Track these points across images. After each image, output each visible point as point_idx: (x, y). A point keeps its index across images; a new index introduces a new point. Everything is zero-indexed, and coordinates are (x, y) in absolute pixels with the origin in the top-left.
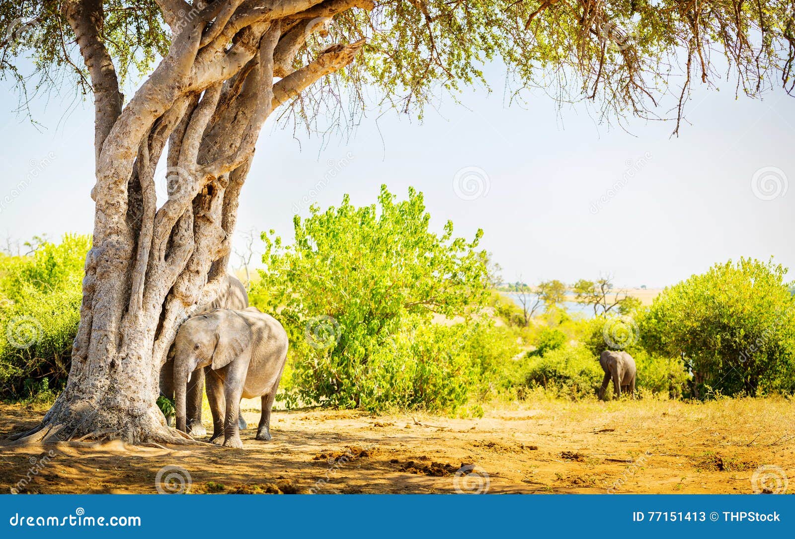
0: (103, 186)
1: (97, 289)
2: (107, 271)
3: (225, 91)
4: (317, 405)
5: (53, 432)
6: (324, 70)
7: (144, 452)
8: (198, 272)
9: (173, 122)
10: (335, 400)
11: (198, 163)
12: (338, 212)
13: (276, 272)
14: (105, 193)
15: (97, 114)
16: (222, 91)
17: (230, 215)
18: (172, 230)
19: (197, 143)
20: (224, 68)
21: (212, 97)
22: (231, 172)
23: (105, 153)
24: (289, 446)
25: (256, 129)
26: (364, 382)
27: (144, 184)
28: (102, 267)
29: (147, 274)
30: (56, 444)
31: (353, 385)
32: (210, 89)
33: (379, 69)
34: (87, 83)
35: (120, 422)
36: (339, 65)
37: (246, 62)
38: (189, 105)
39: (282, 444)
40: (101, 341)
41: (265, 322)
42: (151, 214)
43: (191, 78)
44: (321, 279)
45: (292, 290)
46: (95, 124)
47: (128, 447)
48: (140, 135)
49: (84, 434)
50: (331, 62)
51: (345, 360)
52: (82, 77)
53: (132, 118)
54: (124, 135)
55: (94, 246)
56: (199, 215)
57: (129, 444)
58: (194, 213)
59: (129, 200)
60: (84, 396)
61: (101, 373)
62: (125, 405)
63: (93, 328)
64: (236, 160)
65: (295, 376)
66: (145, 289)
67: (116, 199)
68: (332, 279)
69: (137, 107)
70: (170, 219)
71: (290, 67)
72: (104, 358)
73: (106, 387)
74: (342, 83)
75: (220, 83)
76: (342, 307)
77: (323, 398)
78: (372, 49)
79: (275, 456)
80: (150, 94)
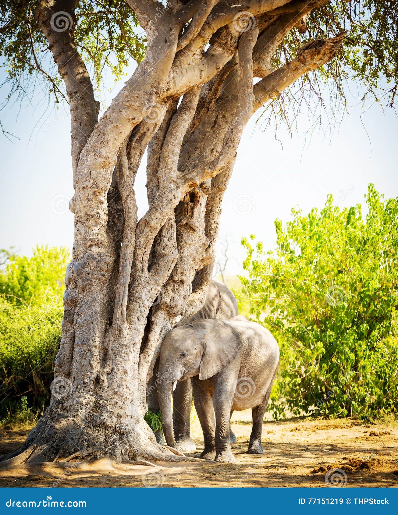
0: (82, 197)
1: (79, 303)
2: (89, 284)
3: (203, 94)
4: (305, 414)
5: (38, 452)
6: (305, 68)
7: (133, 470)
8: (182, 282)
9: (151, 130)
10: (325, 409)
11: (179, 170)
12: (322, 214)
13: (258, 278)
14: (84, 204)
15: (72, 124)
16: (200, 95)
17: (213, 222)
18: (155, 240)
19: (177, 150)
20: (202, 71)
21: (191, 101)
22: (213, 178)
23: (83, 163)
24: (283, 460)
25: (237, 132)
26: (356, 389)
27: (124, 194)
28: (83, 281)
29: (130, 286)
30: (41, 465)
31: (344, 393)
32: (189, 93)
33: (359, 62)
34: (59, 91)
35: (108, 440)
36: (320, 61)
37: (225, 64)
38: (167, 111)
39: (276, 458)
40: (85, 357)
41: (254, 330)
42: (132, 224)
43: (168, 83)
44: (305, 284)
45: (275, 296)
46: (71, 134)
47: (116, 466)
48: (118, 144)
49: (70, 454)
50: (312, 59)
51: (334, 367)
52: (54, 85)
53: (110, 126)
54: (102, 144)
55: (74, 258)
56: (181, 224)
57: (117, 463)
58: (176, 221)
59: (109, 211)
60: (68, 414)
61: (85, 389)
62: (113, 422)
63: (76, 343)
64: (218, 165)
65: (282, 386)
66: (129, 301)
67: (96, 210)
68: (317, 283)
69: (115, 115)
70: (152, 229)
71: (269, 67)
72: (89, 373)
73: (92, 404)
74: (322, 79)
75: (198, 87)
76: (329, 312)
77: (312, 407)
78: (351, 42)
79: (271, 471)
80: (127, 102)
